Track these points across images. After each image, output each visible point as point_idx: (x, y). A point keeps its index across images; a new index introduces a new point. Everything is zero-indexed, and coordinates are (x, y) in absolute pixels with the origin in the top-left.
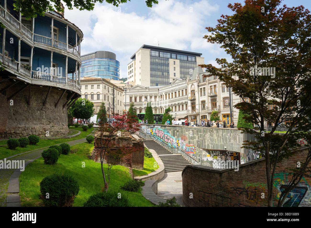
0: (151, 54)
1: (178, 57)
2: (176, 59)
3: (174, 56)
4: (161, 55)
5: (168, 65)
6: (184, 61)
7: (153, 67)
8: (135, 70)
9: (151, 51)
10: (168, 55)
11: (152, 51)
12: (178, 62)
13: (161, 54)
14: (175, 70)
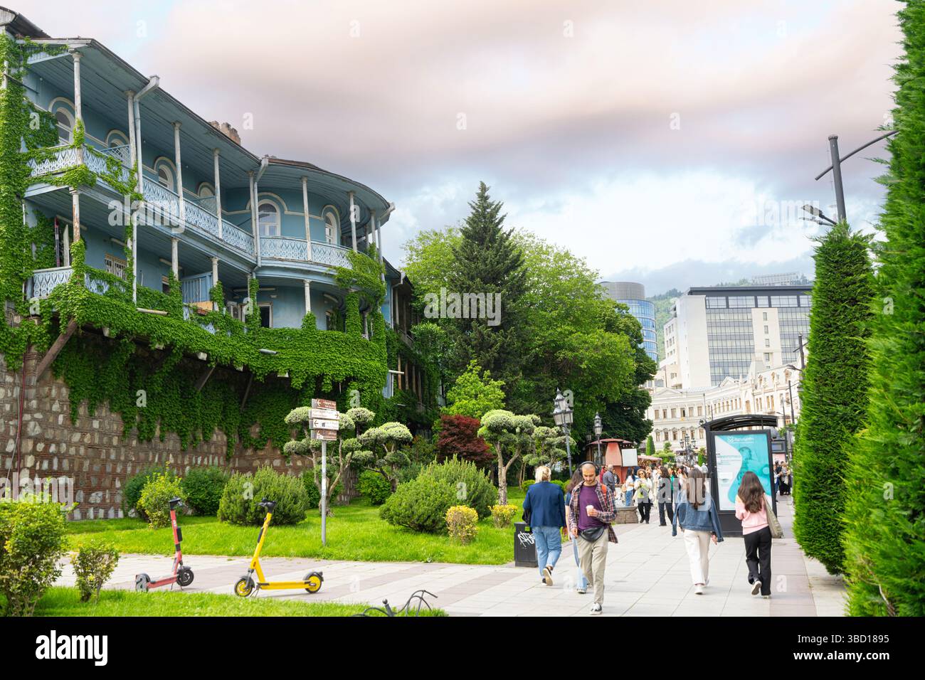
0: (707, 304)
1: (773, 302)
2: (770, 306)
3: (763, 300)
4: (731, 303)
5: (749, 324)
6: (789, 310)
7: (714, 331)
8: (678, 350)
9: (707, 298)
10: (750, 301)
11: (711, 298)
12: (773, 314)
13: (733, 301)
14: (767, 332)
